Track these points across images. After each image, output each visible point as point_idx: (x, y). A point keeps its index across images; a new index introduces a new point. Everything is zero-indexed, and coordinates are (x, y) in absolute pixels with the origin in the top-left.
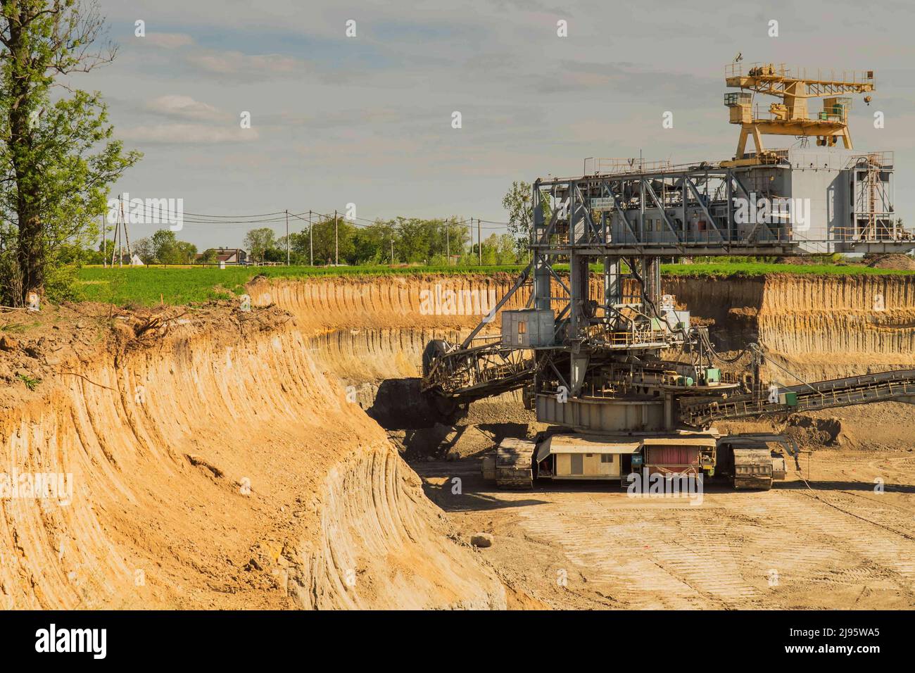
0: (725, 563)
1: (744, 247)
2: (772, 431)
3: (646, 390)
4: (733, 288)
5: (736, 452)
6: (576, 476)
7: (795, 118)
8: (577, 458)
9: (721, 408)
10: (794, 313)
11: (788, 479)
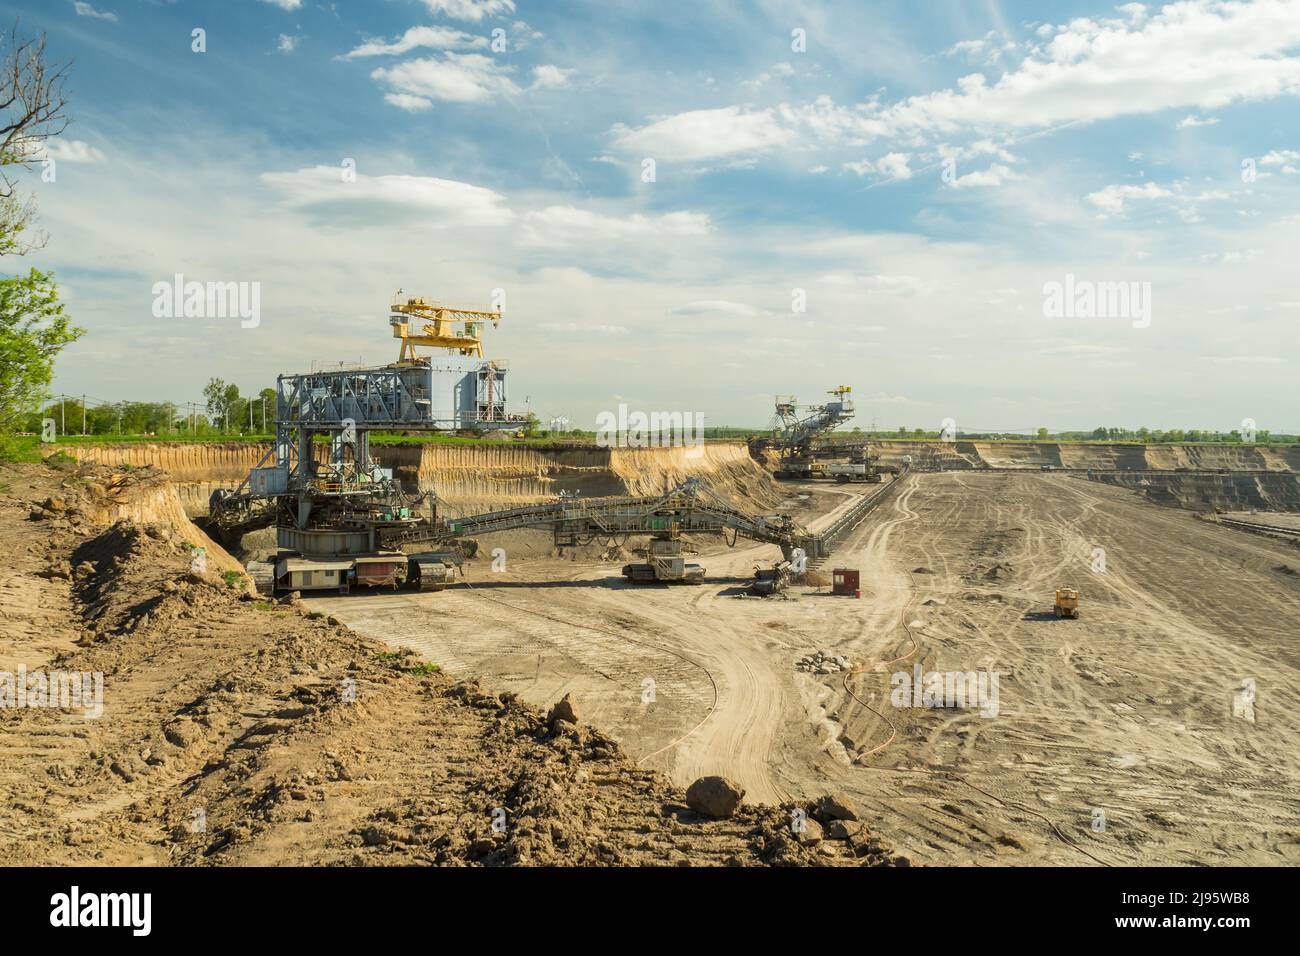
0: (438, 645)
1: (401, 424)
2: (431, 550)
3: (355, 524)
4: (399, 452)
5: (421, 566)
6: (307, 587)
7: (441, 335)
8: (307, 574)
9: (410, 535)
10: (442, 470)
11: (456, 582)
